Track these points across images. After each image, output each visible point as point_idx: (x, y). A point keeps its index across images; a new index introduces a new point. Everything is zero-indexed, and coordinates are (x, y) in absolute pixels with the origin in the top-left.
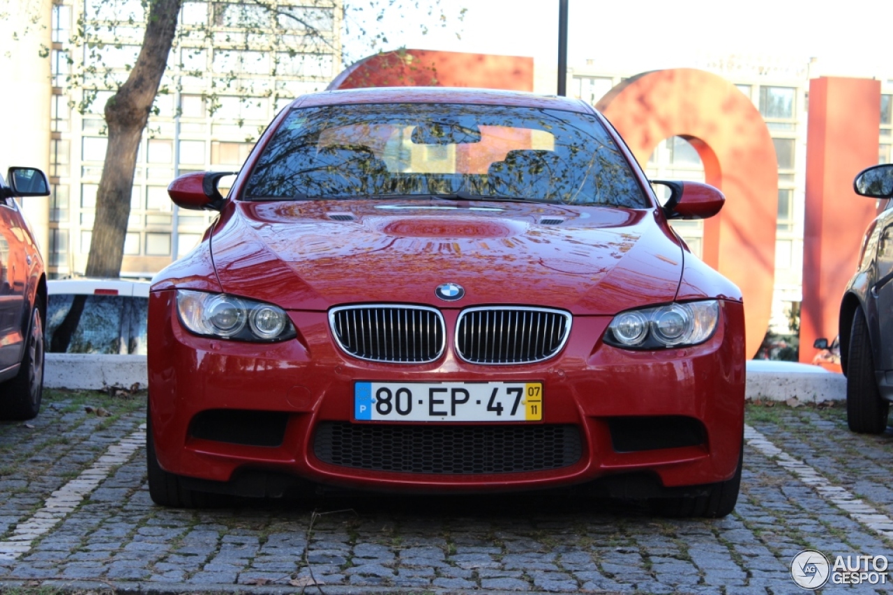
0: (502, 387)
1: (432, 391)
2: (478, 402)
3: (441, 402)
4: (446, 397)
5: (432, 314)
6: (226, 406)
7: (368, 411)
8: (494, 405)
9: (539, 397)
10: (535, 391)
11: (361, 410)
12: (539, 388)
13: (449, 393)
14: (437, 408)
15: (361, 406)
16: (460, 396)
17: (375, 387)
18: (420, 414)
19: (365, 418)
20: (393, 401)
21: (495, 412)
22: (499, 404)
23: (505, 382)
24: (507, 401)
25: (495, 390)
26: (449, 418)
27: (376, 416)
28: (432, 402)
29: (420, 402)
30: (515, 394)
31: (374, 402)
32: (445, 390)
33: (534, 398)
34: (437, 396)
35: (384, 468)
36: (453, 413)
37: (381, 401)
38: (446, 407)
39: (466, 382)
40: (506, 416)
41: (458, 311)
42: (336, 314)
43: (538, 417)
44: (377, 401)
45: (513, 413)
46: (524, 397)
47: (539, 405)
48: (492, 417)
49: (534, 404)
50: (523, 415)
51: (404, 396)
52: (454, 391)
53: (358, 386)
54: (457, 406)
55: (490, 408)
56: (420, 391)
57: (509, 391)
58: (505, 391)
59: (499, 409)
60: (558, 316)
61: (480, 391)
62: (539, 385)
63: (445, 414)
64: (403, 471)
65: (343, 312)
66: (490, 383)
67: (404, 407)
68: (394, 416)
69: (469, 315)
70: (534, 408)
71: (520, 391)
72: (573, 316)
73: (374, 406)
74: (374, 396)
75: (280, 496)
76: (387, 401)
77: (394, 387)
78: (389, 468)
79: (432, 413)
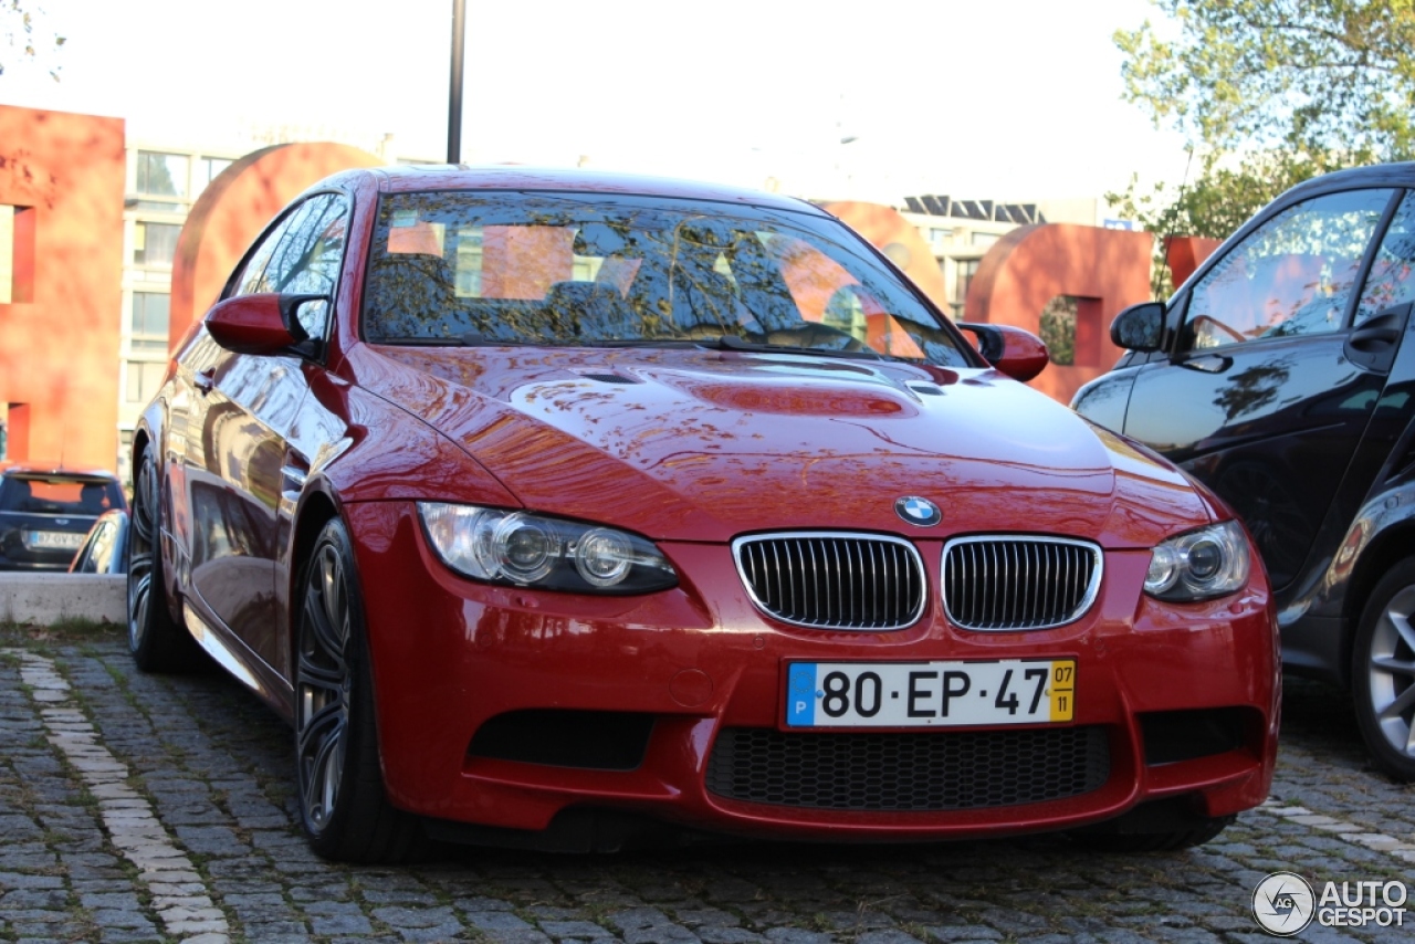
0: (1019, 667)
1: (914, 676)
2: (983, 694)
3: (927, 694)
4: (935, 686)
5: (900, 549)
6: (556, 703)
7: (811, 711)
8: (1006, 698)
9: (1070, 684)
10: (1066, 673)
11: (798, 709)
12: (1070, 669)
13: (939, 681)
14: (920, 704)
15: (798, 703)
16: (956, 684)
17: (823, 670)
18: (893, 715)
19: (804, 722)
20: (851, 694)
21: (1007, 710)
22: (1013, 696)
23: (1024, 660)
24: (1023, 689)
25: (1009, 674)
26: (938, 721)
27: (821, 719)
28: (914, 694)
29: (895, 695)
30: (1036, 679)
31: (819, 696)
32: (933, 675)
33: (1063, 685)
34: (921, 685)
35: (820, 803)
36: (945, 713)
37: (831, 694)
38: (934, 702)
39: (967, 661)
40: (1022, 716)
41: (941, 543)
42: (744, 548)
43: (1067, 715)
44: (825, 694)
45: (1033, 710)
46: (1049, 684)
47: (1070, 696)
48: (1002, 717)
49: (1063, 694)
50: (1046, 713)
51: (869, 685)
52: (948, 675)
53: (795, 669)
54: (952, 701)
55: (999, 703)
56: (895, 676)
57: (1029, 674)
58: (1023, 674)
59: (1013, 705)
60: (1082, 549)
61: (986, 676)
62: (1071, 664)
63: (932, 713)
64: (852, 807)
65: (755, 545)
66: (1001, 662)
67: (868, 704)
68: (851, 719)
69: (955, 549)
70: (1062, 700)
71: (1043, 673)
72: (1104, 550)
73: (819, 703)
74: (819, 686)
75: (617, 850)
76: (842, 694)
77: (853, 671)
78: (828, 802)
79: (912, 713)
